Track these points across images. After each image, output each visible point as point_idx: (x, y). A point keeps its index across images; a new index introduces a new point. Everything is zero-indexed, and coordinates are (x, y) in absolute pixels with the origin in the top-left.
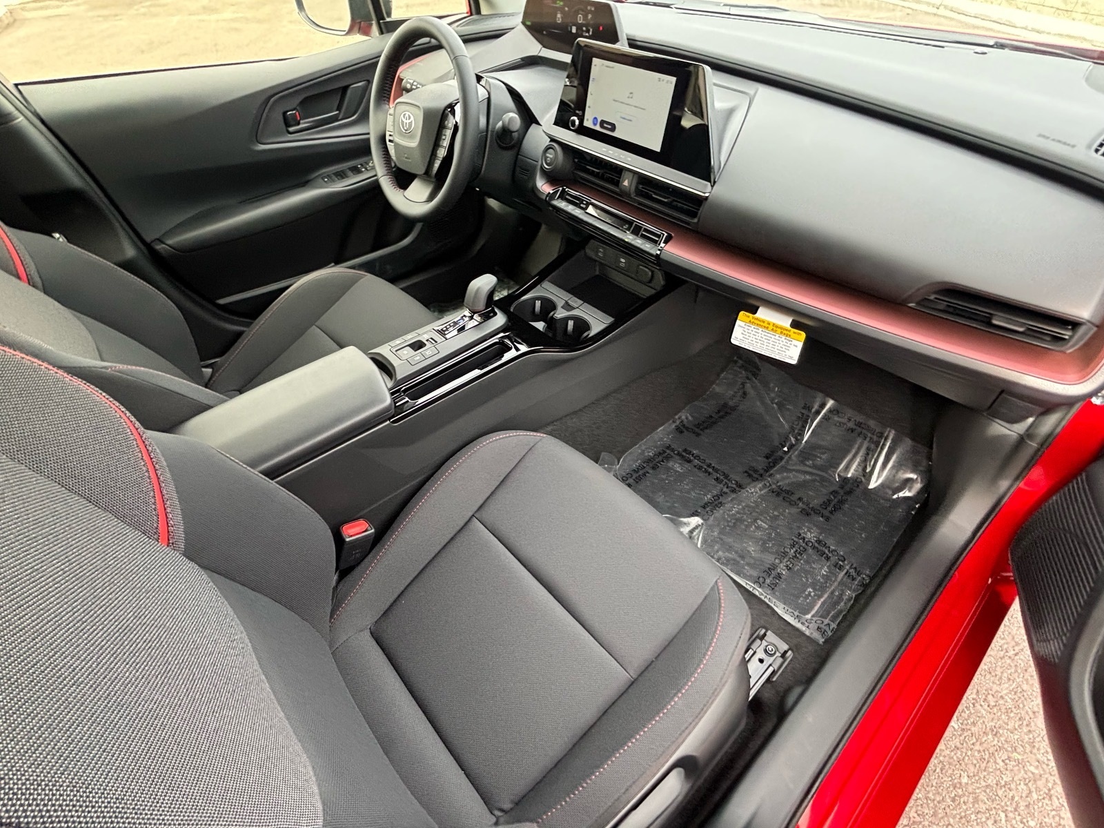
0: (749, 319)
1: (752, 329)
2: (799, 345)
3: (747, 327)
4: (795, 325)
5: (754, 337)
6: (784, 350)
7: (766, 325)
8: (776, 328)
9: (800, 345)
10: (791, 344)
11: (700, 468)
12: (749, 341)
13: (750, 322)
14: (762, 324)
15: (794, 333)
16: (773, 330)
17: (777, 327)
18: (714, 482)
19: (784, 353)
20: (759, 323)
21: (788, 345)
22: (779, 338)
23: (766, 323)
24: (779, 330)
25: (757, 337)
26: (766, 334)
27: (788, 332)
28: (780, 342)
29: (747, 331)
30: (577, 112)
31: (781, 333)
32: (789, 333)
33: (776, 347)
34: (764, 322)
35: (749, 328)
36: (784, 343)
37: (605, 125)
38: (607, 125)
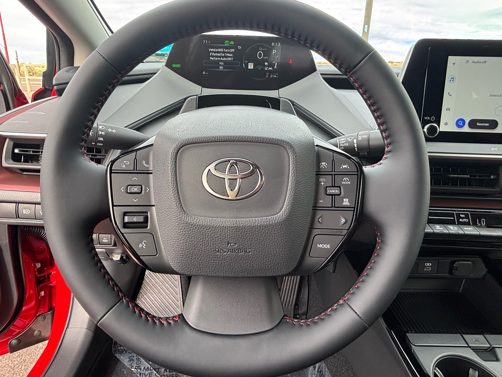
30: (427, 118)
37: (478, 124)
38: (482, 123)
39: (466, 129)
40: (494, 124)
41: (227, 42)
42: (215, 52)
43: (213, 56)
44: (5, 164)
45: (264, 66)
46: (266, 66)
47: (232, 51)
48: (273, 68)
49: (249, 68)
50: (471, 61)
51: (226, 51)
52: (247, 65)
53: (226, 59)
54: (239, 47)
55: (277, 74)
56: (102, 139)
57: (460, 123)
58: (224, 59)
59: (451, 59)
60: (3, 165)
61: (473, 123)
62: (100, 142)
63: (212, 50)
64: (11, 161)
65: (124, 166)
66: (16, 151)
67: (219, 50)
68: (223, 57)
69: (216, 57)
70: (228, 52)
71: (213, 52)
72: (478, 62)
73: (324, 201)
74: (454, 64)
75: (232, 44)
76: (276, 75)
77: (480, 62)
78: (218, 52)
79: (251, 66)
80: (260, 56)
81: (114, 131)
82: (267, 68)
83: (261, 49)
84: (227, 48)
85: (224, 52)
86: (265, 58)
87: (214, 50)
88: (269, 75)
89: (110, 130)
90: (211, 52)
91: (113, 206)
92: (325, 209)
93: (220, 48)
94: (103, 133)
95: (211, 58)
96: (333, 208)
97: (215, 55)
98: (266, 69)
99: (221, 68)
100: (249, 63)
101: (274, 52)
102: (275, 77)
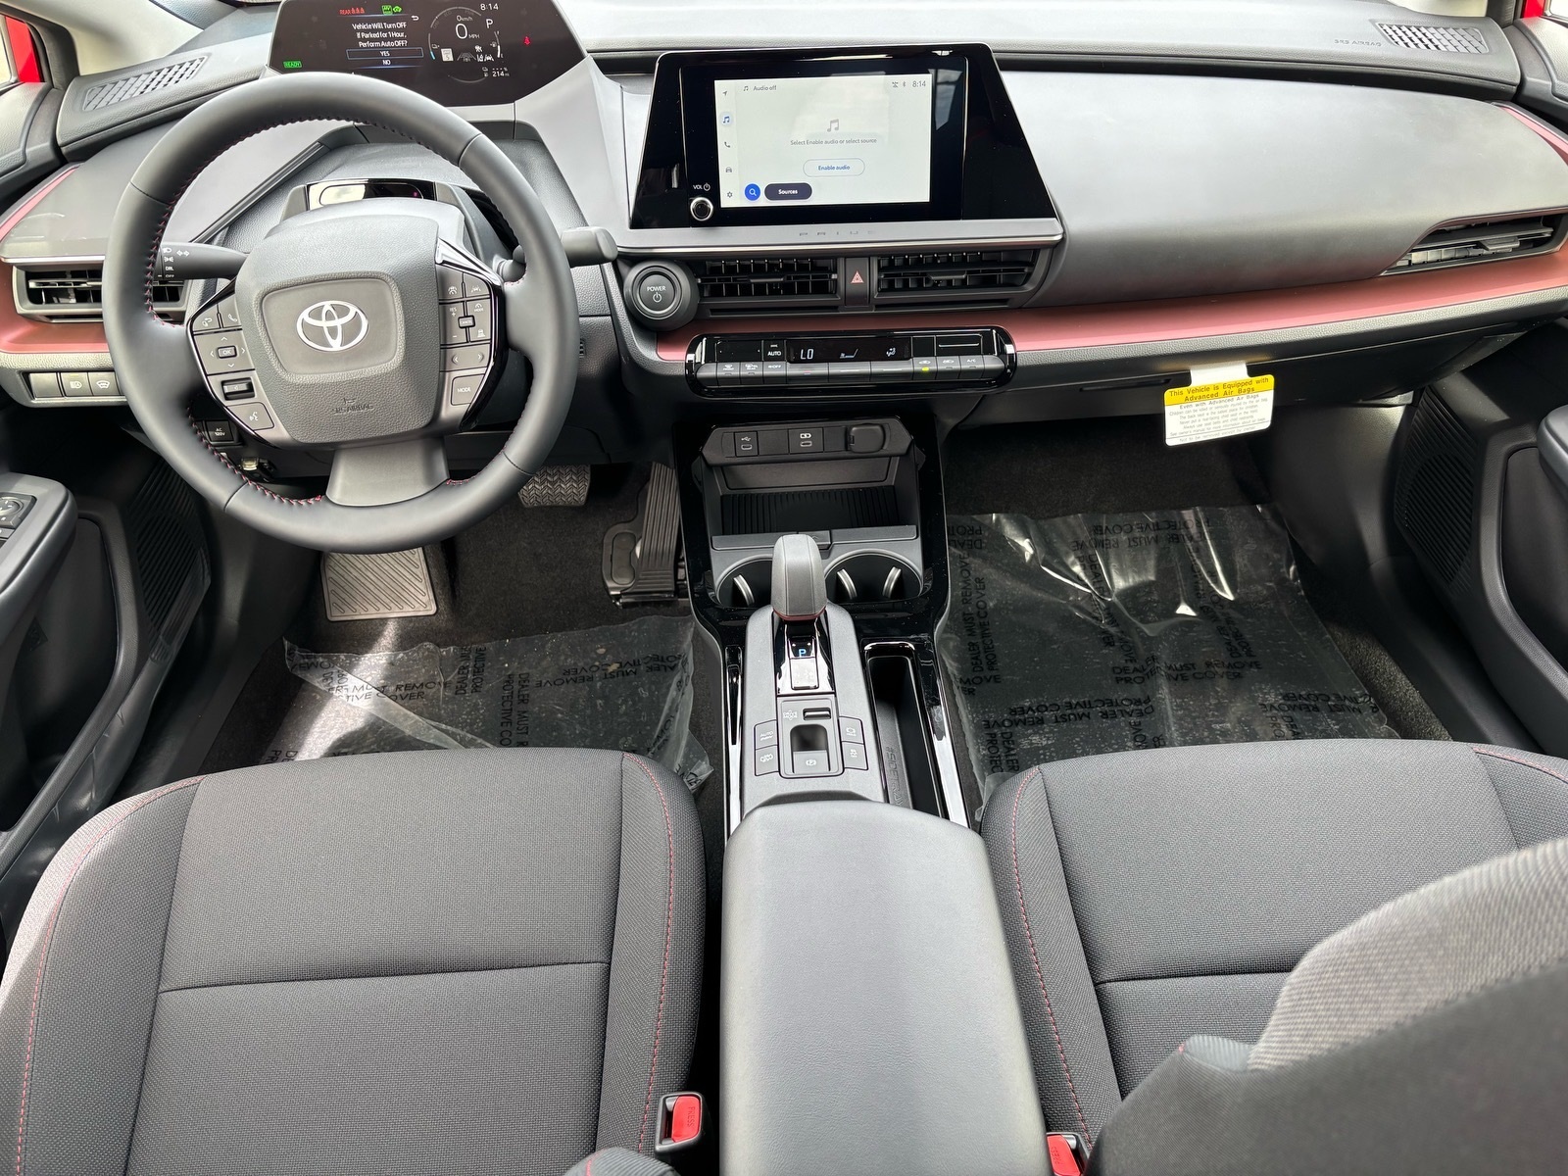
0: (1184, 396)
1: (1195, 408)
2: (1268, 397)
3: (1184, 410)
4: (1254, 371)
5: (1201, 418)
6: (1250, 414)
7: (1212, 391)
8: (1229, 389)
9: (1270, 395)
10: (1257, 401)
11: (1065, 719)
12: (1196, 428)
13: (1187, 399)
14: (1206, 393)
15: (1258, 382)
16: (1226, 393)
17: (1230, 386)
18: (1106, 723)
19: (1251, 420)
20: (1201, 394)
21: (1255, 404)
22: (1239, 401)
23: (1212, 388)
24: (1235, 389)
25: (1206, 417)
26: (1219, 405)
27: (1249, 386)
28: (1242, 406)
29: (1186, 415)
30: (697, 187)
31: (1240, 391)
32: (1251, 387)
33: (1238, 416)
34: (1208, 389)
35: (1189, 409)
36: (1248, 404)
37: (781, 192)
38: (786, 190)
39: (763, 202)
40: (805, 190)
41: (386, 7)
42: (367, 31)
43: (364, 40)
44: (20, 310)
45: (475, 53)
46: (479, 54)
47: (401, 26)
48: (494, 56)
49: (445, 59)
50: (751, 88)
51: (390, 26)
52: (439, 55)
53: (392, 44)
54: (415, 18)
55: (506, 69)
56: (170, 268)
57: (752, 192)
58: (389, 44)
59: (720, 86)
60: (19, 311)
61: (772, 191)
62: (169, 272)
63: (359, 27)
64: (30, 304)
65: (207, 325)
66: (32, 285)
67: (375, 26)
68: (386, 40)
69: (371, 40)
70: (392, 30)
71: (361, 31)
72: (762, 89)
73: (459, 336)
74: (725, 93)
75: (397, 13)
76: (503, 70)
77: (767, 89)
78: (374, 31)
79: (447, 55)
80: (462, 33)
81: (187, 254)
82: (481, 56)
83: (459, 18)
84: (389, 20)
85: (385, 30)
86: (473, 36)
87: (364, 27)
88: (490, 72)
89: (180, 253)
90: (357, 31)
91: (206, 375)
92: (460, 345)
93: (376, 21)
94: (171, 259)
95: (361, 44)
96: (470, 344)
97: (367, 36)
98: (480, 59)
99: (386, 62)
100: (442, 50)
101: (489, 22)
102: (502, 74)
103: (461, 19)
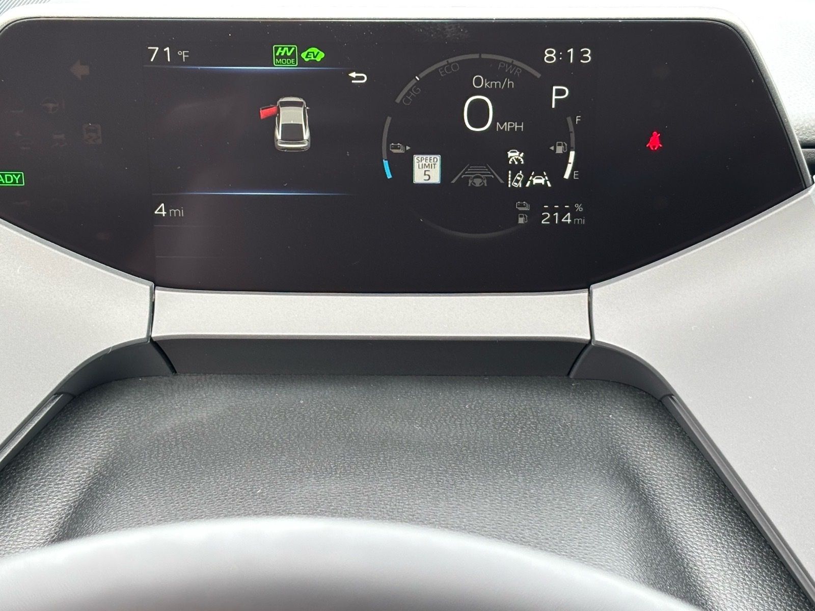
45: (504, 166)
46: (515, 169)
48: (556, 175)
49: (419, 177)
52: (404, 168)
54: (353, 75)
55: (579, 208)
75: (313, 63)
76: (572, 210)
79: (427, 170)
80: (479, 119)
82: (520, 176)
83: (480, 80)
86: (507, 126)
88: (536, 215)
98: (516, 182)
100: (416, 158)
101: (559, 93)
102: (568, 219)
103: (484, 83)
